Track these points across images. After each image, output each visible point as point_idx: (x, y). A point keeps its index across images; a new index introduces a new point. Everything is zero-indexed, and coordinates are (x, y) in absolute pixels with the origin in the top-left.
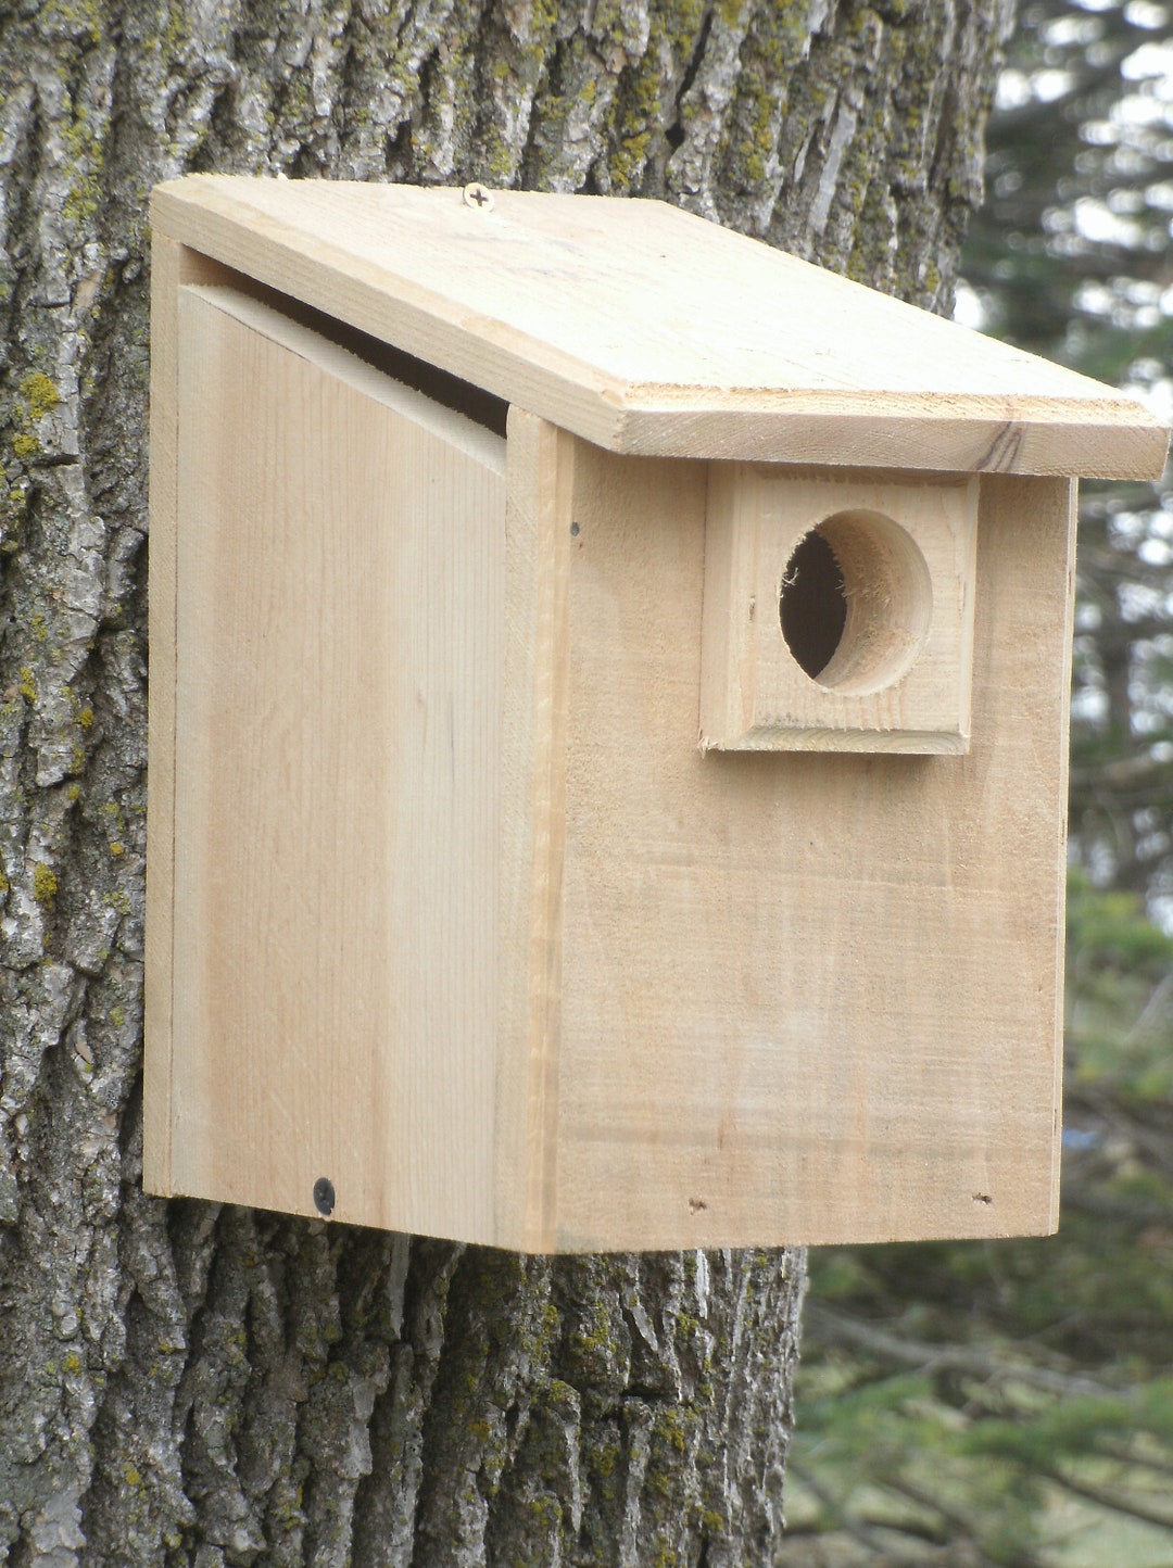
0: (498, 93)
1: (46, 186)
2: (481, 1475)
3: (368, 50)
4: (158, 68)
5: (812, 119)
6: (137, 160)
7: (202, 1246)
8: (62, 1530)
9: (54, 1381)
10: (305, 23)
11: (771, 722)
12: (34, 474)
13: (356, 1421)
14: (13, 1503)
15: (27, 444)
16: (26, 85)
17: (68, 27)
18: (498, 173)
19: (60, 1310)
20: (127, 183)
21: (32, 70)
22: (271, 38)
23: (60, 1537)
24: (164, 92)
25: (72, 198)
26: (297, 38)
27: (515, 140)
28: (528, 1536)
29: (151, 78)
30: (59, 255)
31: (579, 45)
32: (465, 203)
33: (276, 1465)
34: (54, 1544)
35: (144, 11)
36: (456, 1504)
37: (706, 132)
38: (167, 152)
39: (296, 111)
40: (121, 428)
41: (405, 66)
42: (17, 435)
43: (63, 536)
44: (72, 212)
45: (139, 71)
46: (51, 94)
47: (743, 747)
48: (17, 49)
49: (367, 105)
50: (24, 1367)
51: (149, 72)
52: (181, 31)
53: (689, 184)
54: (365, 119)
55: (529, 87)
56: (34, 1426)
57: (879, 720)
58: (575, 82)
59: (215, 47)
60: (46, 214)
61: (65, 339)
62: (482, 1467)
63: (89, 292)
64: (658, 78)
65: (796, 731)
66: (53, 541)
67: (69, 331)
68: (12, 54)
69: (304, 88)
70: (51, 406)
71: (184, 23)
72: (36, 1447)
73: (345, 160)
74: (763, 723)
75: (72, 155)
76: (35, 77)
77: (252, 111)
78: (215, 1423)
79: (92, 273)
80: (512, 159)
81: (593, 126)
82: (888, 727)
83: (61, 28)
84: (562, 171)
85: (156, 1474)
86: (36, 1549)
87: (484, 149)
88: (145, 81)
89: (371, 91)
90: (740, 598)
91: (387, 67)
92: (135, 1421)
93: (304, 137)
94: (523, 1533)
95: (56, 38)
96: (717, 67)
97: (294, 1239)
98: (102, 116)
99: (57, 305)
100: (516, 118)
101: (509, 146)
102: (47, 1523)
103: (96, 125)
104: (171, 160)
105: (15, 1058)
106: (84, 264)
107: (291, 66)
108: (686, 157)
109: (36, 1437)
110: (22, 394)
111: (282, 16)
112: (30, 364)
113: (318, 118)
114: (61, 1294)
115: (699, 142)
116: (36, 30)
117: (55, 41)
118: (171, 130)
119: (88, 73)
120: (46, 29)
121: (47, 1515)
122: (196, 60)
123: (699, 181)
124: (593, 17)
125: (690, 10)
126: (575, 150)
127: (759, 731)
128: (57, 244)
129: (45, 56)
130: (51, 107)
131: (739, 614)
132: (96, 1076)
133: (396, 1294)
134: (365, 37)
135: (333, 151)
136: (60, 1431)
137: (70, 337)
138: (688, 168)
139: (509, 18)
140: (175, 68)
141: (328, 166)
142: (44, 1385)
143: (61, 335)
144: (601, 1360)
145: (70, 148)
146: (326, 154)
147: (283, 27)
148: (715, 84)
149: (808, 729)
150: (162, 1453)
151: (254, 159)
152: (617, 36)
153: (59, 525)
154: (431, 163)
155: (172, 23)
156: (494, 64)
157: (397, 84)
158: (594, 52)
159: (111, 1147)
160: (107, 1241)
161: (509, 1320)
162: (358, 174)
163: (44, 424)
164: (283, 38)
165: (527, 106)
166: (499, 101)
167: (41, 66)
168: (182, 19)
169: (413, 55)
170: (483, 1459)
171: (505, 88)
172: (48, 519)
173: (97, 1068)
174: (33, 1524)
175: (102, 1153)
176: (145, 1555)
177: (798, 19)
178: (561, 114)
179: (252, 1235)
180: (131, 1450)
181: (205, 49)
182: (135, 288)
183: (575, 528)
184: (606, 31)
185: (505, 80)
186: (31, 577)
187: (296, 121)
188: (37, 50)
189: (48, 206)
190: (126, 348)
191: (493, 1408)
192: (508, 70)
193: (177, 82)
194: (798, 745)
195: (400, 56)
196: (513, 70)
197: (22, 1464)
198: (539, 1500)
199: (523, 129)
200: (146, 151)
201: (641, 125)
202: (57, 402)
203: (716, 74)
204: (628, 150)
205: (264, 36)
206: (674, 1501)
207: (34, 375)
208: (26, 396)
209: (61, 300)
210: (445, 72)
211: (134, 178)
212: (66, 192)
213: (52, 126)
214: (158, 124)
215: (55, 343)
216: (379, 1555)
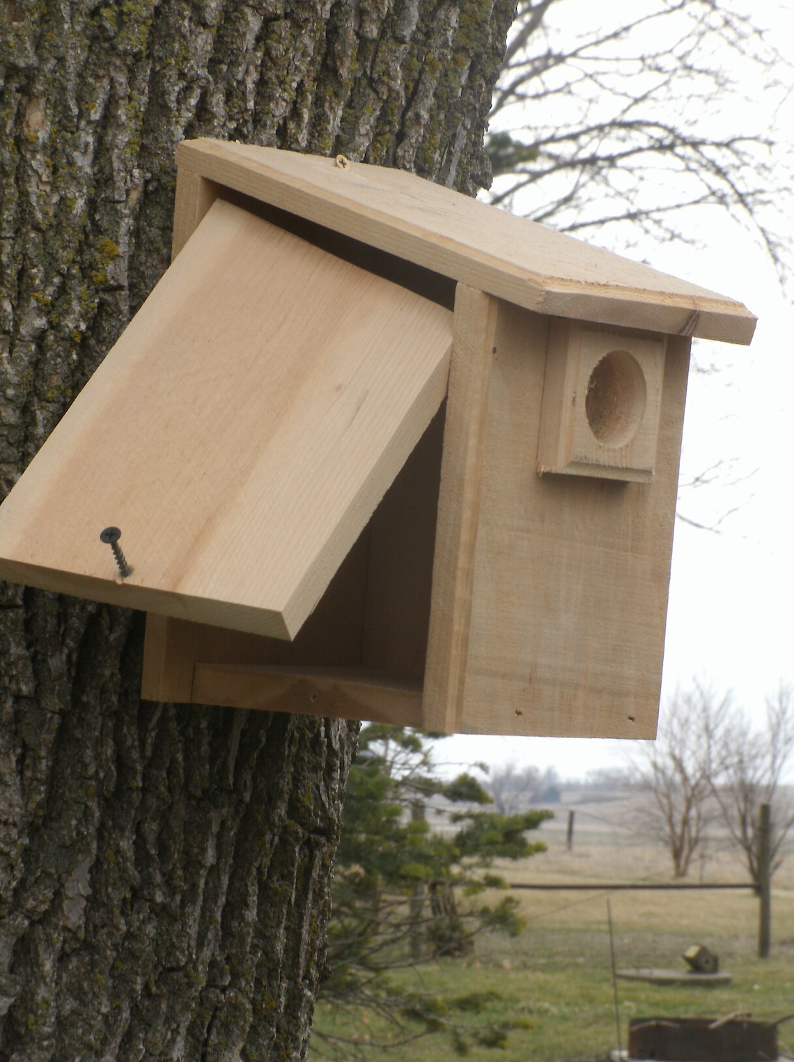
0: (327, 105)
1: (115, 136)
2: (259, 870)
3: (271, 75)
4: (173, 73)
5: (451, 133)
6: (158, 125)
7: (152, 730)
8: (80, 885)
9: (82, 801)
10: (244, 57)
11: (578, 460)
12: (101, 295)
13: (212, 833)
14: (56, 868)
15: (100, 277)
16: (107, 77)
17: (132, 48)
18: (324, 149)
19: (88, 760)
20: (151, 137)
21: (111, 69)
22: (225, 64)
23: (78, 889)
24: (177, 89)
25: (129, 143)
26: (240, 65)
27: (333, 131)
28: (272, 906)
29: (171, 80)
30: (122, 174)
31: (364, 82)
32: (336, 165)
33: (176, 856)
34: (76, 892)
35: (165, 42)
36: (246, 885)
37: (416, 135)
38: (177, 122)
39: (236, 106)
40: (143, 273)
41: (290, 86)
42: (94, 273)
43: (116, 331)
44: (128, 150)
45: (166, 75)
46: (121, 84)
47: (564, 472)
48: (102, 57)
49: (269, 105)
50: (64, 792)
51: (170, 77)
52: (186, 55)
53: (406, 163)
54: (268, 113)
55: (342, 103)
56: (71, 825)
57: (622, 462)
58: (361, 102)
59: (202, 66)
60: (116, 150)
61: (123, 221)
62: (260, 865)
63: (135, 195)
64: (397, 104)
65: (587, 465)
66: (110, 333)
67: (126, 217)
68: (99, 59)
69: (241, 93)
70: (114, 257)
71: (188, 52)
72: (71, 837)
73: (257, 135)
74: (574, 460)
75: (129, 118)
76: (113, 74)
77: (218, 103)
78: (151, 828)
79: (137, 186)
80: (330, 142)
81: (371, 127)
82: (624, 466)
83: (129, 48)
84: (354, 151)
85: (123, 857)
86: (66, 895)
87: (317, 134)
88: (169, 81)
89: (271, 98)
90: (568, 393)
91: (280, 85)
92: (114, 827)
93: (238, 120)
94: (269, 905)
95: (126, 53)
96: (425, 101)
97: (191, 730)
98: (145, 99)
99: (119, 202)
100: (334, 120)
101: (330, 134)
102: (73, 881)
103: (141, 103)
104: (178, 127)
105: (74, 619)
106: (131, 180)
107: (237, 80)
108: (406, 148)
109: (72, 831)
110: (97, 249)
111: (232, 52)
112: (101, 233)
113: (247, 110)
114: (89, 752)
115: (413, 141)
116: (113, 48)
117: (124, 55)
118: (178, 110)
119: (137, 74)
120: (121, 47)
121: (74, 876)
122: (193, 72)
123: (409, 162)
124: (372, 68)
125: (414, 67)
126: (362, 140)
127: (573, 464)
128: (121, 168)
129: (118, 62)
130: (122, 91)
131: (567, 401)
132: (111, 632)
133: (231, 765)
134: (271, 68)
135: (250, 129)
136: (83, 829)
137: (126, 220)
138: (406, 155)
139: (338, 64)
140: (182, 75)
141: (248, 137)
142: (76, 803)
143: (121, 218)
144: (308, 810)
145: (129, 115)
146: (248, 130)
147: (233, 58)
148: (424, 110)
149: (593, 464)
150: (126, 845)
151: (217, 130)
152: (385, 79)
153: (114, 324)
154: (297, 141)
155: (181, 50)
156: (325, 88)
157: (286, 95)
158: (371, 86)
159: (117, 671)
160: (110, 724)
161: (278, 784)
162: (265, 143)
163: (110, 267)
164: (232, 64)
165: (340, 113)
166: (327, 109)
167: (116, 67)
168: (186, 49)
169: (294, 80)
170: (261, 860)
171: (331, 103)
172: (106, 320)
173: (111, 629)
174: (67, 880)
175: (113, 674)
176: (116, 902)
177: (455, 77)
178: (354, 119)
179: (175, 726)
180: (112, 842)
181: (198, 67)
182: (153, 196)
183: (495, 350)
184: (379, 75)
185: (331, 98)
186: (96, 352)
187: (235, 111)
188: (114, 59)
189: (117, 147)
190: (148, 229)
191: (268, 832)
192: (332, 93)
193: (182, 84)
194: (585, 473)
195: (288, 80)
196: (335, 93)
197: (64, 846)
198: (280, 886)
199: (338, 125)
200: (164, 120)
201: (387, 128)
202: (118, 256)
203: (424, 105)
204: (380, 142)
205: (221, 62)
206: (319, 895)
207: (104, 240)
208: (101, 251)
209: (122, 199)
210: (307, 91)
211: (156, 135)
212: (126, 139)
213: (120, 101)
214: (173, 105)
215: (118, 223)
216: (210, 911)
